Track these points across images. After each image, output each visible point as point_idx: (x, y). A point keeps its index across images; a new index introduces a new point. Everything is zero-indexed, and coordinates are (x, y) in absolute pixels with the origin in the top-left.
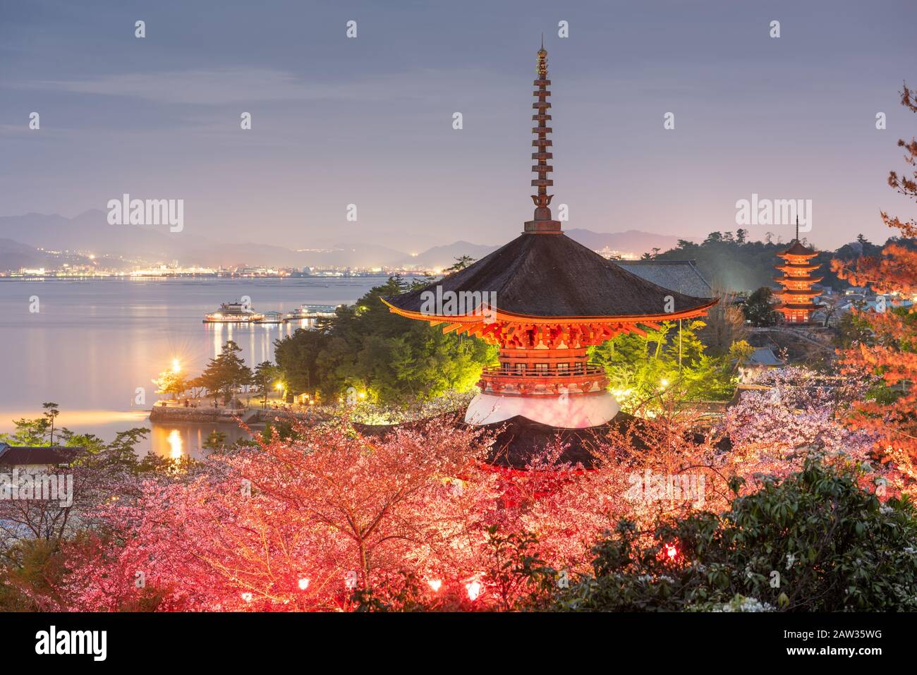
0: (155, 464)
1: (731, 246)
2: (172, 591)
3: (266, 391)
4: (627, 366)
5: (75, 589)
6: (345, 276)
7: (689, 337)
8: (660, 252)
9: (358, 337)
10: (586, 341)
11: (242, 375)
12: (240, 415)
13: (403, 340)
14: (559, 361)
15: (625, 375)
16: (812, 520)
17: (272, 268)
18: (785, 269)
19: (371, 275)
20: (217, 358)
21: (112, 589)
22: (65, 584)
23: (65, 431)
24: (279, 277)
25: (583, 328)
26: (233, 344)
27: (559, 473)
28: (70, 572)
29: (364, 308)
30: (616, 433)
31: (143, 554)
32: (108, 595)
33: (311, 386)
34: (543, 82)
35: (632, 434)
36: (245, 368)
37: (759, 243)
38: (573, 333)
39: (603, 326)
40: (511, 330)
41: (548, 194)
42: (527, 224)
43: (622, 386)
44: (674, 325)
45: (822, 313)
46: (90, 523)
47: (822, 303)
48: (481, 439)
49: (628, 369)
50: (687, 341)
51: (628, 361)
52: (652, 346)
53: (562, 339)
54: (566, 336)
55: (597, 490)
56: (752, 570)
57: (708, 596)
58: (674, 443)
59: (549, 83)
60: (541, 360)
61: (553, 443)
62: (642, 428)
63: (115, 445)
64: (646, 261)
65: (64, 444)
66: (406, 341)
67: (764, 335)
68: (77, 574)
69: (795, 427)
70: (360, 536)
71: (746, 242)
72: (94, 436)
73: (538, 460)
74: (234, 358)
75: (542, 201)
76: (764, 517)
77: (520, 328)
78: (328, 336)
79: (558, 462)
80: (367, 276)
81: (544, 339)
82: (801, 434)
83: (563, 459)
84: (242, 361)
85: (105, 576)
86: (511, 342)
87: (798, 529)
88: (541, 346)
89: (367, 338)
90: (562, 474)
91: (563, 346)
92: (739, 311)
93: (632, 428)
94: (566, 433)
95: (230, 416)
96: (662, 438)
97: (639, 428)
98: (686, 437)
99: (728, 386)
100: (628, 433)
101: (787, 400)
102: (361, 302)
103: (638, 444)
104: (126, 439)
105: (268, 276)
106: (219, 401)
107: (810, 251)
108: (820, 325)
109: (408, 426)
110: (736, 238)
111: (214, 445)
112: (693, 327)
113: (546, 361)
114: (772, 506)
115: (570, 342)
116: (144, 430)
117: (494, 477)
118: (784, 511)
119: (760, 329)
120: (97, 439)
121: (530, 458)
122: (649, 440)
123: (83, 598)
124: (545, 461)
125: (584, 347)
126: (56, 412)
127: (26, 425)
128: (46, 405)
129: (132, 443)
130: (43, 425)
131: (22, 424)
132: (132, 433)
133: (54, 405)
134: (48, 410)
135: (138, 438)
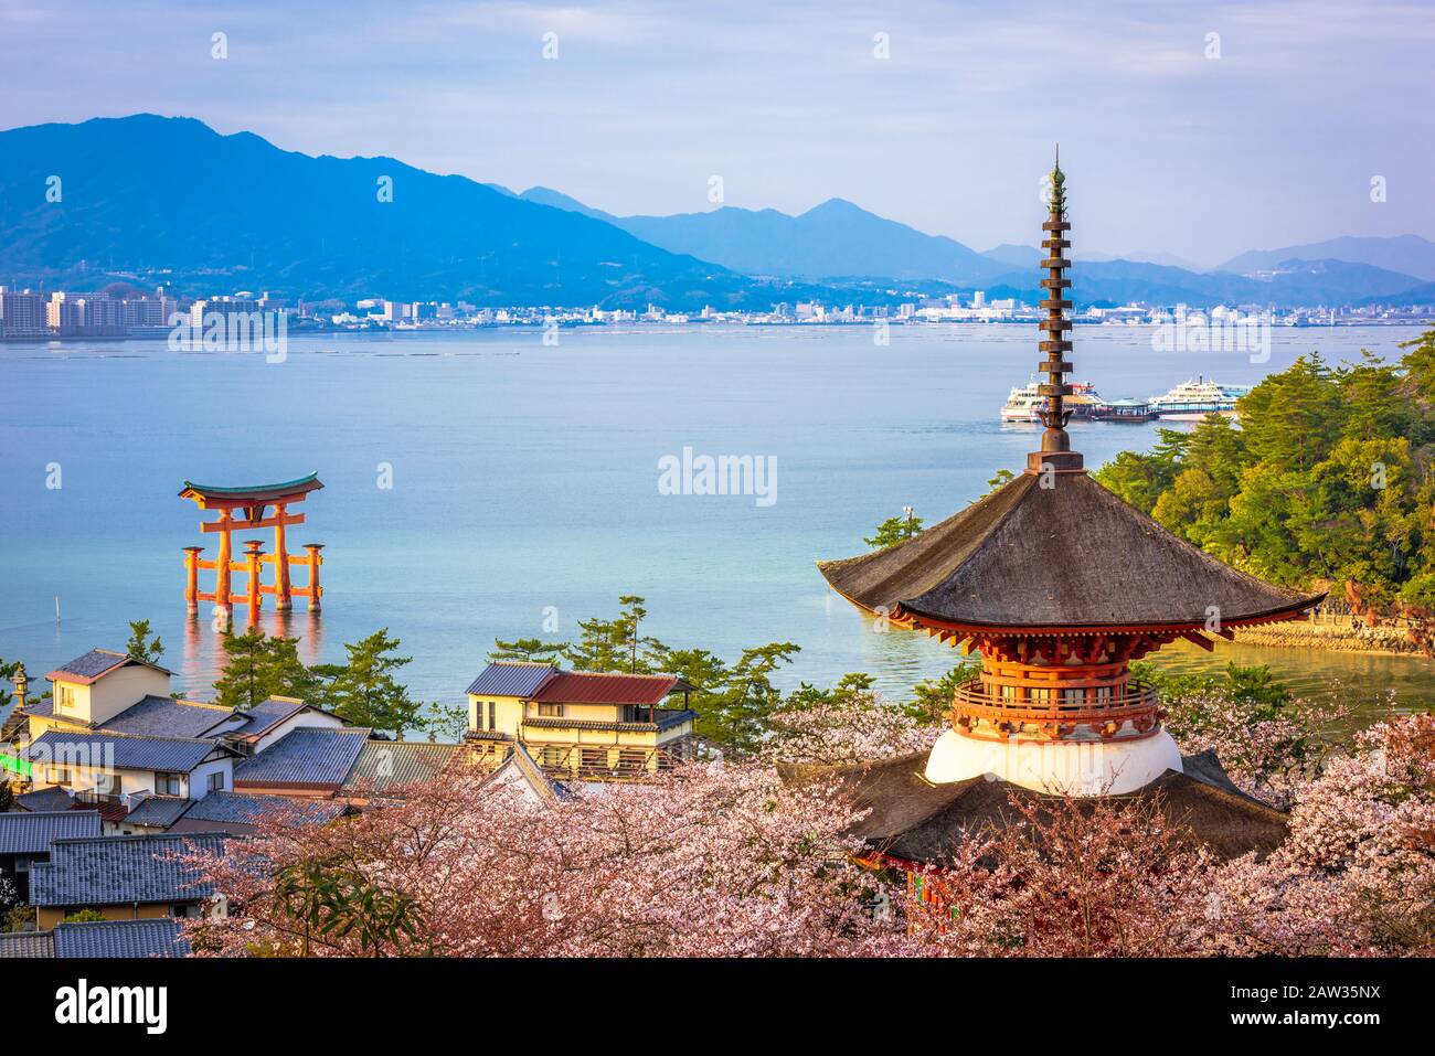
23: (658, 645)
59: (1067, 226)
63: (741, 671)
72: (708, 653)
91: (1075, 660)
104: (756, 663)
116: (788, 648)
120: (714, 659)
126: (641, 613)
127: (599, 630)
128: (626, 601)
129: (768, 669)
130: (622, 633)
131: (593, 628)
132: (769, 652)
133: (638, 600)
134: (629, 609)
135: (778, 661)
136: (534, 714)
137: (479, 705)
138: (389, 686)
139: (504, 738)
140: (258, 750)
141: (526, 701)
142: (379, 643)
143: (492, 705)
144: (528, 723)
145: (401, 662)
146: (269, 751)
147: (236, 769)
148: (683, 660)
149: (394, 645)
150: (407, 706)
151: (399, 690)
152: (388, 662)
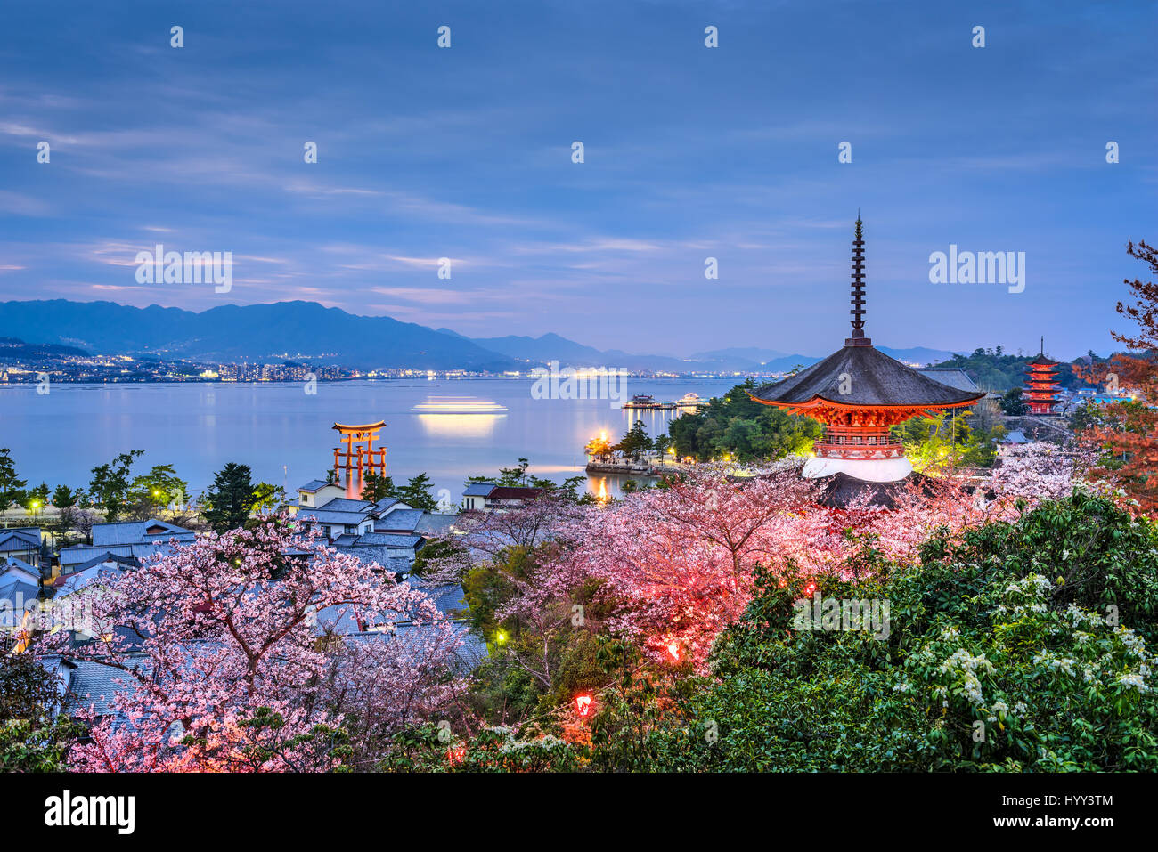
0: (589, 500)
1: (992, 359)
2: (605, 580)
3: (662, 453)
4: (914, 442)
5: (542, 578)
6: (716, 378)
7: (961, 422)
8: (939, 363)
9: (725, 418)
10: (888, 421)
11: (647, 444)
12: (645, 470)
13: (755, 421)
14: (869, 435)
15: (913, 448)
16: (1082, 528)
17: (667, 372)
18: (1032, 375)
19: (735, 378)
20: (630, 431)
21: (566, 579)
22: (536, 575)
23: (533, 477)
24: (671, 378)
25: (886, 412)
26: (641, 422)
27: (869, 512)
28: (539, 566)
29: (729, 400)
30: (911, 485)
31: (586, 556)
32: (563, 582)
33: (693, 451)
34: (859, 243)
35: (923, 486)
36: (648, 438)
37: (1012, 357)
38: (879, 416)
39: (901, 411)
40: (836, 413)
41: (862, 320)
42: (847, 341)
43: (911, 455)
44: (949, 414)
45: (1060, 406)
46: (550, 537)
47: (1060, 399)
48: (817, 485)
49: (915, 444)
50: (959, 425)
51: (916, 439)
52: (933, 427)
53: (871, 419)
54: (874, 418)
55: (897, 524)
56: (1037, 560)
57: (1005, 577)
58: (953, 493)
59: (863, 243)
60: (857, 435)
61: (865, 491)
62: (930, 482)
63: (564, 487)
64: (929, 368)
65: (531, 485)
66: (758, 422)
67: (1016, 422)
68: (544, 569)
69: (1043, 484)
70: (734, 548)
71: (1003, 355)
72: (551, 481)
73: (854, 503)
74: (641, 432)
75: (858, 324)
76: (1046, 525)
77: (841, 411)
78: (705, 418)
79: (869, 504)
80: (731, 378)
81: (859, 420)
82: (1048, 490)
83: (872, 502)
84: (646, 434)
85: (561, 570)
86: (835, 421)
87: (1072, 533)
88: (857, 424)
89: (731, 420)
90: (872, 513)
91: (872, 425)
92: (998, 404)
93: (923, 481)
94: (874, 486)
95: (639, 470)
96: (945, 489)
97: (928, 482)
98: (962, 490)
99: (989, 458)
100: (920, 484)
101: (1037, 465)
102: (727, 395)
103: (927, 493)
104: (571, 484)
105: (664, 377)
106: (631, 460)
107: (1051, 363)
108: (1059, 415)
109: (763, 477)
110: (995, 353)
111: (629, 489)
112: (962, 415)
113: (860, 435)
114: (1052, 517)
115: (877, 422)
116: (583, 478)
117: (825, 512)
118: (1061, 520)
119: (1014, 418)
120: (553, 483)
121: (848, 501)
122: (935, 491)
123: (547, 584)
124: (859, 503)
125: (886, 426)
126: (527, 465)
127: (507, 473)
128: (521, 460)
129: (575, 486)
130: (518, 473)
131: (505, 472)
132: (575, 480)
133: (526, 460)
134: (522, 464)
135: (579, 483)
136: (489, 502)
137: (468, 499)
138: (426, 495)
139: (476, 512)
140: (381, 518)
141: (486, 497)
142: (422, 478)
143: (473, 499)
144: (487, 506)
145: (430, 486)
146: (385, 518)
147: (375, 524)
148: (541, 483)
149: (428, 479)
150: (433, 503)
151: (429, 497)
152: (425, 486)
